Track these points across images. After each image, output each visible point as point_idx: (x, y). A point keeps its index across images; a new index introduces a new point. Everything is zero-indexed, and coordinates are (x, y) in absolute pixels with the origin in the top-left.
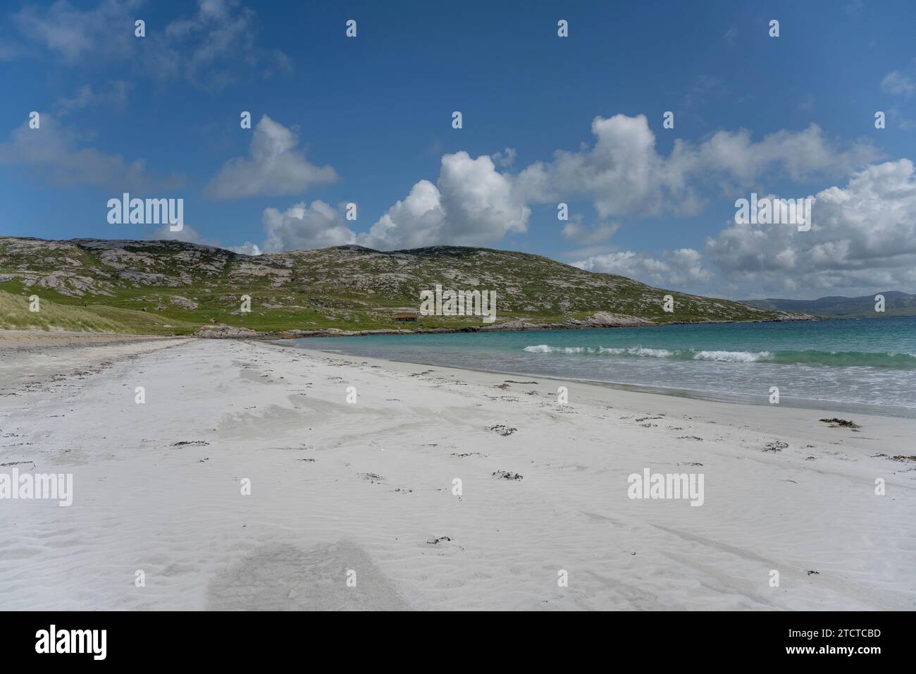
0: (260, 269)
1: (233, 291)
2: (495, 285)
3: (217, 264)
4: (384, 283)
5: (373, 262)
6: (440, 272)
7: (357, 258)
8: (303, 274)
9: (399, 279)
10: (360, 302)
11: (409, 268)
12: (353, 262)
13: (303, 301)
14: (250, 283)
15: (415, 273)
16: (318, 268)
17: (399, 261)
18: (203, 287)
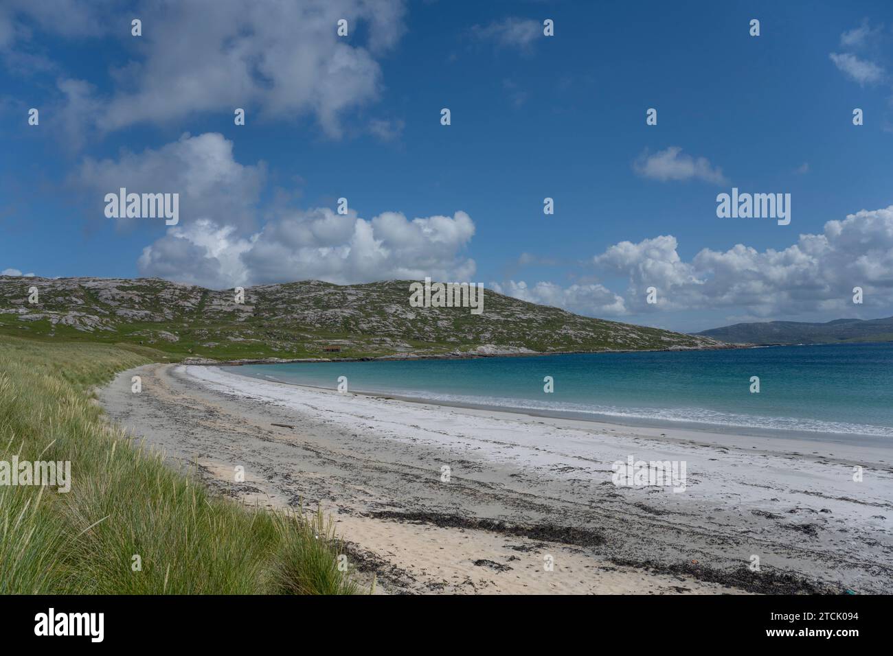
0: (228, 306)
1: (206, 326)
2: (429, 318)
3: (193, 301)
4: (330, 319)
5: (326, 298)
6: (383, 307)
7: (313, 294)
8: (264, 310)
9: (344, 314)
10: (306, 336)
11: (356, 303)
12: (308, 299)
13: (260, 334)
14: (221, 317)
15: (361, 308)
16: (277, 305)
17: (349, 297)
18: (182, 322)
